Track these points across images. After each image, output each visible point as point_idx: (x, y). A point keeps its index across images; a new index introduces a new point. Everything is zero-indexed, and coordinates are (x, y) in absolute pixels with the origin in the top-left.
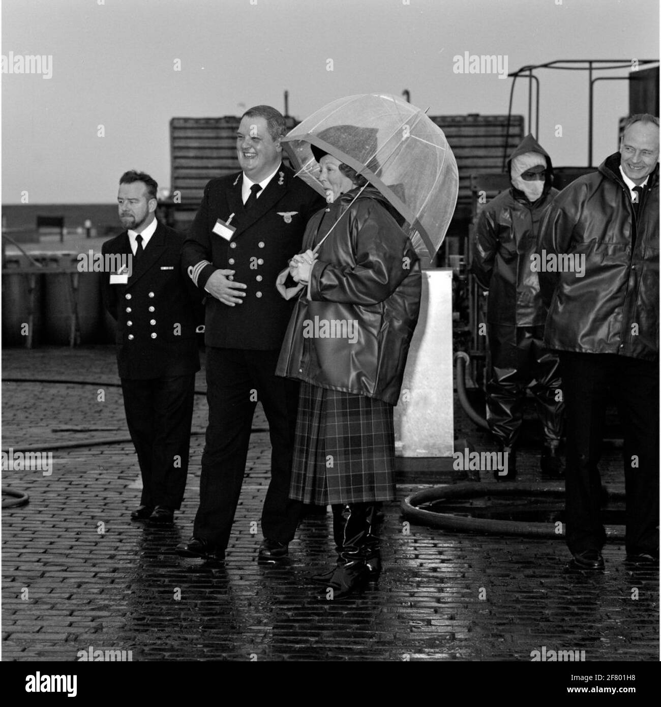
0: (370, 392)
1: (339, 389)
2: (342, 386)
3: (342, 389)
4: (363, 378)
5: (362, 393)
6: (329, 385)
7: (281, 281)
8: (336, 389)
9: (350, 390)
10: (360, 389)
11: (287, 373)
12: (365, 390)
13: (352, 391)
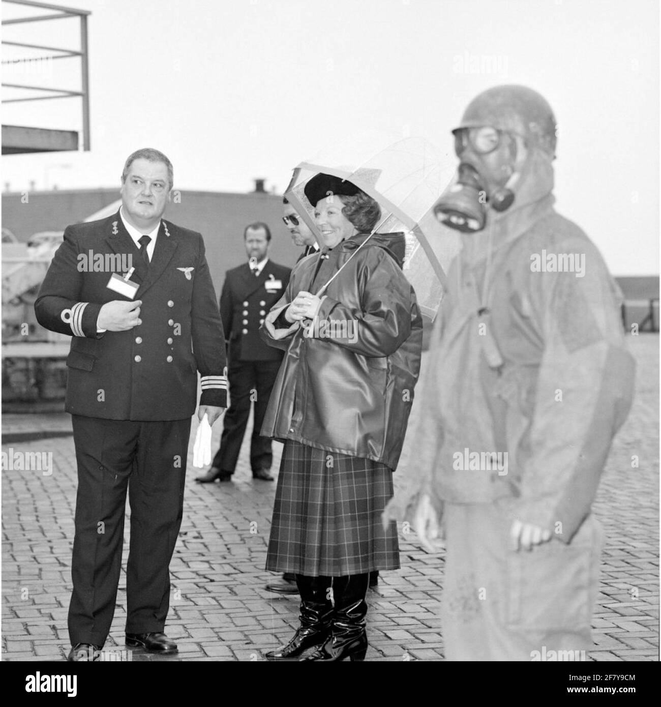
0: (376, 456)
1: (344, 452)
2: (348, 450)
3: (347, 452)
4: (370, 442)
5: (368, 457)
6: (333, 448)
7: (271, 319)
8: (340, 451)
9: (356, 453)
10: (367, 452)
11: (274, 432)
12: (371, 453)
13: (358, 454)
